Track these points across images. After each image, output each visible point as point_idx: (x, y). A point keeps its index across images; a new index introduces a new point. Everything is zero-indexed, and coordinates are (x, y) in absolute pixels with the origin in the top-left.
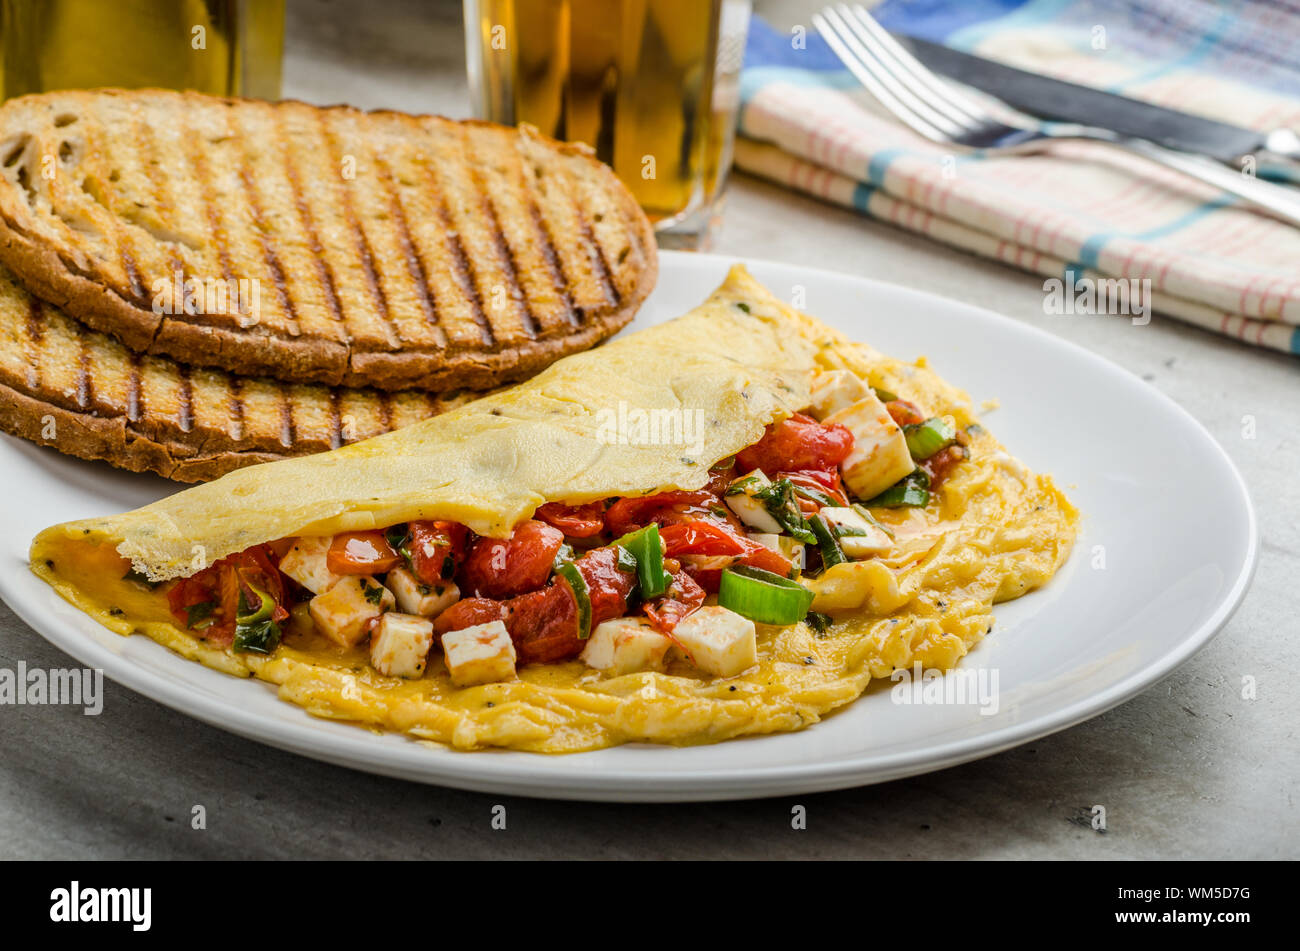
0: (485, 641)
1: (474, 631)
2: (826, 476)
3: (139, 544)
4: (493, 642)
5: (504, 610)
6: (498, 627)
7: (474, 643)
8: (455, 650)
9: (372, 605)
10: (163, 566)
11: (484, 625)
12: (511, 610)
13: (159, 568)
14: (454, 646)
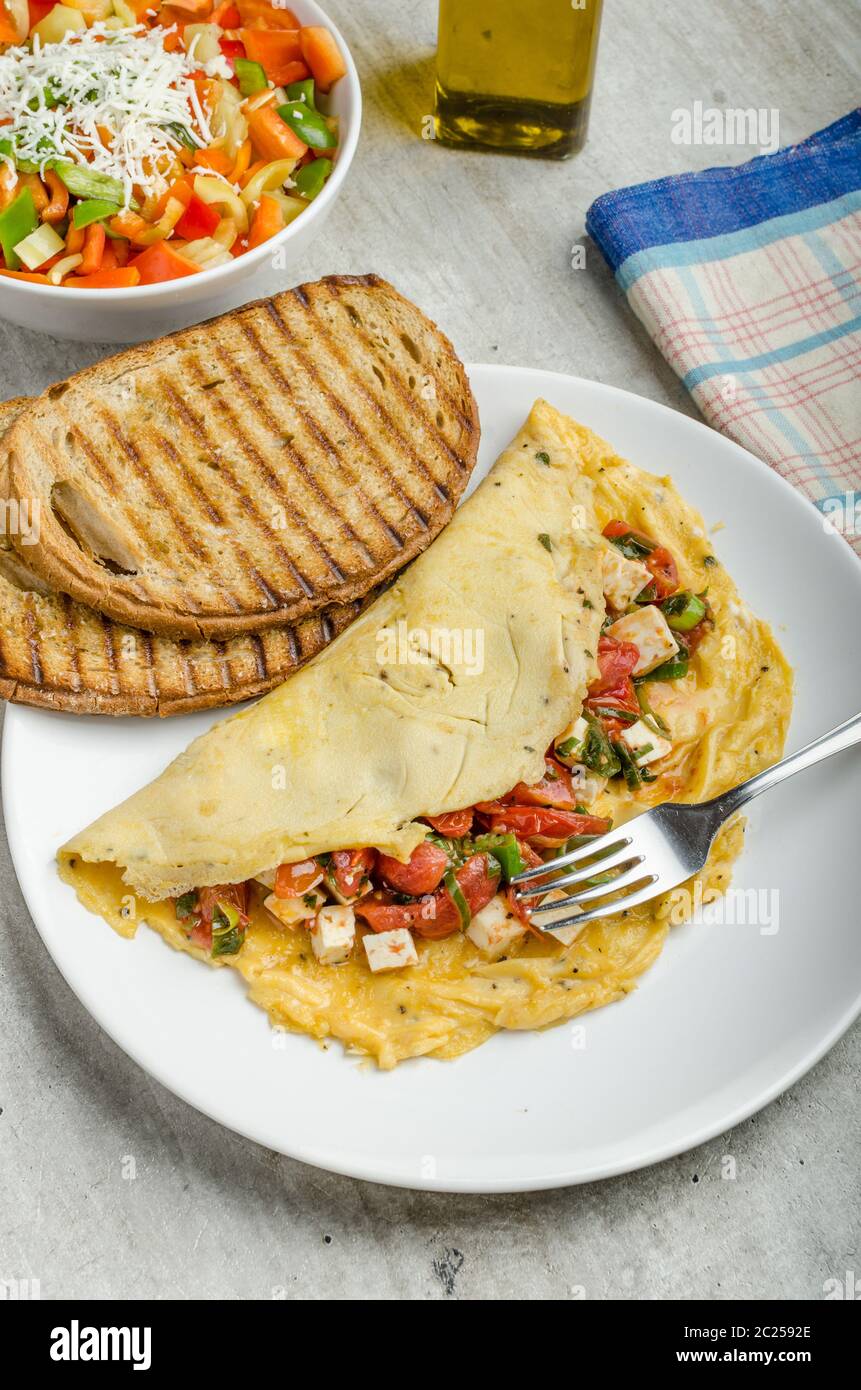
0: (396, 949)
1: (386, 937)
2: (621, 693)
3: (138, 871)
4: (401, 952)
5: (407, 916)
6: (404, 936)
7: (386, 951)
8: (373, 955)
9: (309, 909)
10: (158, 888)
11: (393, 932)
12: (412, 917)
13: (155, 890)
14: (373, 951)
